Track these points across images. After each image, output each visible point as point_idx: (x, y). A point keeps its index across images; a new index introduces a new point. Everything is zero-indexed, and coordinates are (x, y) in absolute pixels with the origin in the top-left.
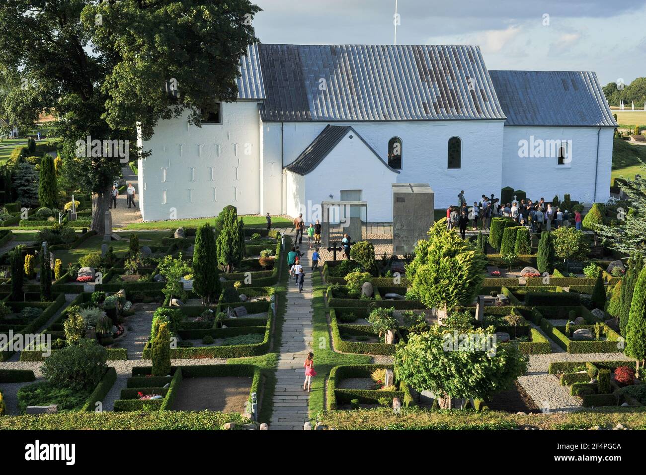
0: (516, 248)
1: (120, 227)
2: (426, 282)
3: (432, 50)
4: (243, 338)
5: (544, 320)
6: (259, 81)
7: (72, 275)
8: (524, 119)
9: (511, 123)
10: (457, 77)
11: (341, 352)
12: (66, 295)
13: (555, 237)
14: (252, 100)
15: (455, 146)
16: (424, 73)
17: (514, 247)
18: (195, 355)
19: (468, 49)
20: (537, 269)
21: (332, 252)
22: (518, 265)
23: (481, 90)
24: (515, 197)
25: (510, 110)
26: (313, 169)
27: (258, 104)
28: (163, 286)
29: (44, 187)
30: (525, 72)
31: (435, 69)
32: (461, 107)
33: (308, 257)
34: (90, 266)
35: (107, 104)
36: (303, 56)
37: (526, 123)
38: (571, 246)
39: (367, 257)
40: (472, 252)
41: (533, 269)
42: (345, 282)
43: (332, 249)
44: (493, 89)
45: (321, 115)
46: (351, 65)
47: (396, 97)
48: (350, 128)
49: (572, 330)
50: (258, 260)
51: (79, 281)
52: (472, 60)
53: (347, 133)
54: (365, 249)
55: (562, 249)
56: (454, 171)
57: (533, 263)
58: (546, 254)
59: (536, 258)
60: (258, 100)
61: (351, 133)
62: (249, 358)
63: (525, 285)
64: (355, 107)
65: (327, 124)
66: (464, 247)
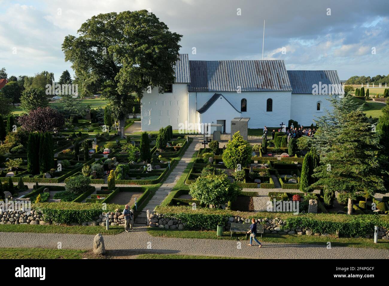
0: (281, 145)
1: (131, 133)
3: (263, 62)
4: (152, 177)
5: (278, 175)
6: (188, 76)
7: (102, 151)
8: (302, 91)
9: (295, 93)
10: (273, 73)
11: (187, 184)
12: (95, 159)
13: (299, 141)
14: (185, 83)
15: (270, 102)
16: (258, 71)
17: (280, 145)
18: (129, 183)
19: (278, 62)
20: (288, 154)
21: (204, 145)
22: (281, 152)
23: (283, 79)
24: (292, 124)
25: (296, 87)
26: (205, 111)
27: (187, 85)
28: (128, 156)
29: (106, 117)
30: (304, 71)
31: (263, 70)
32: (273, 86)
33: (196, 146)
34: (109, 148)
35: (118, 84)
36: (207, 65)
37: (303, 93)
38: (305, 145)
39: (214, 147)
40: (245, 145)
41: (286, 154)
42: (202, 157)
43: (204, 144)
44: (288, 78)
45: (213, 89)
46: (228, 69)
47: (245, 82)
48: (221, 95)
49: (288, 180)
50: (173, 147)
51: (104, 154)
52: (280, 66)
54: (214, 144)
55: (301, 146)
56: (269, 113)
57: (286, 151)
58: (291, 147)
59: (288, 149)
60: (187, 83)
61: (221, 97)
62: (150, 185)
63: (280, 160)
64: (227, 86)
65: (216, 93)
66: (243, 143)
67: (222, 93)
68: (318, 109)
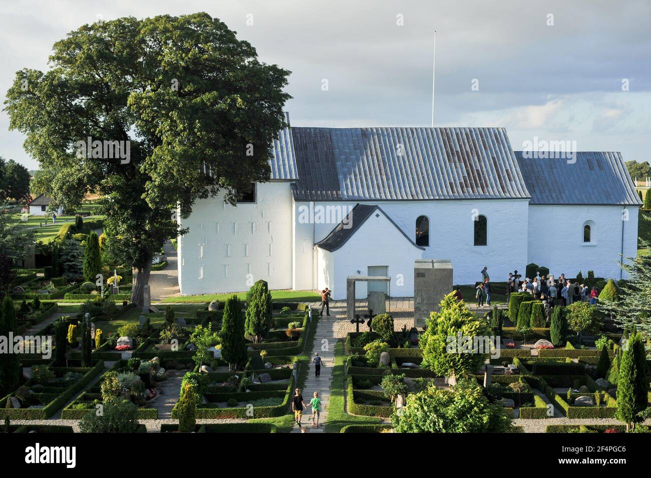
0: (532, 321)
1: (159, 300)
2: (435, 351)
3: (459, 132)
4: (264, 401)
5: (549, 388)
6: (292, 163)
7: (111, 344)
8: (550, 198)
9: (537, 202)
10: (484, 158)
11: (354, 415)
12: (105, 362)
13: (570, 311)
14: (286, 180)
15: (481, 225)
16: (451, 154)
17: (529, 321)
18: (219, 415)
19: (494, 131)
20: (551, 342)
21: (355, 324)
22: (533, 338)
23: (507, 171)
24: (538, 273)
25: (535, 189)
26: (341, 246)
27: (291, 184)
29: (89, 262)
31: (461, 150)
32: (487, 186)
33: (333, 329)
34: (128, 336)
35: (148, 185)
36: (334, 138)
37: (552, 202)
38: (584, 320)
39: (386, 329)
40: (477, 323)
41: (546, 341)
42: (365, 352)
43: (355, 322)
44: (519, 169)
45: (351, 194)
46: (381, 147)
47: (423, 177)
48: (376, 207)
49: (573, 397)
50: (285, 331)
51: (117, 350)
52: (498, 142)
53: (374, 211)
54: (384, 321)
55: (576, 322)
56: (480, 248)
57: (547, 336)
58: (558, 327)
59: (549, 331)
60: (291, 180)
61: (377, 212)
62: (269, 418)
63: (537, 356)
64: (384, 187)
65: (356, 203)
66: (471, 318)
67: (380, 204)
68: (587, 238)
